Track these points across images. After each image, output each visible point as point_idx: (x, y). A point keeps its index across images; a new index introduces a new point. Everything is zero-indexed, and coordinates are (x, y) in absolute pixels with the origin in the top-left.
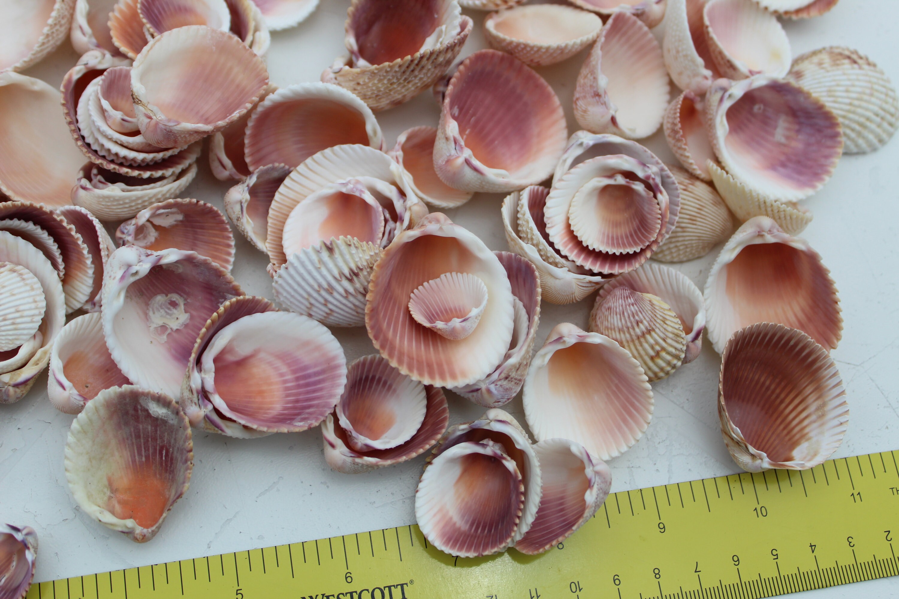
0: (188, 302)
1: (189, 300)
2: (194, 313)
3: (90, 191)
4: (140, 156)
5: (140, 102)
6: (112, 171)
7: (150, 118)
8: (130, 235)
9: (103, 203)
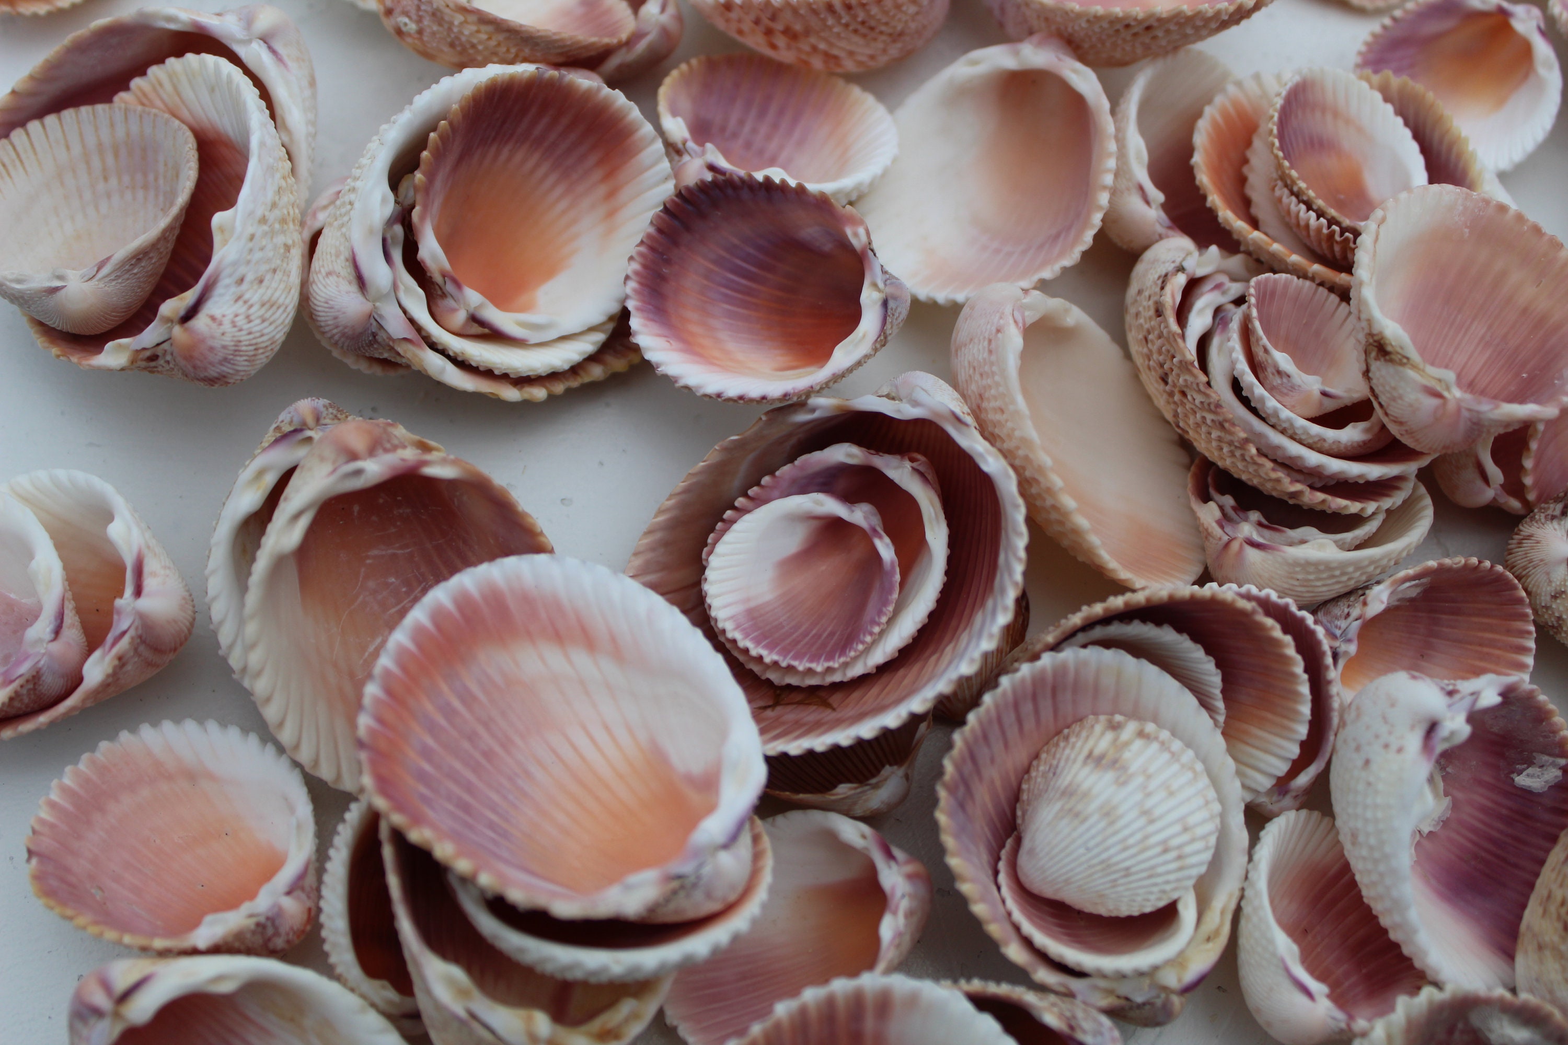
0: (1448, 773)
1: (1449, 770)
2: (1460, 795)
3: (1276, 552)
4: (1354, 469)
5: (1405, 361)
6: (1319, 508)
7: (1438, 395)
8: (1349, 641)
9: (1299, 577)
